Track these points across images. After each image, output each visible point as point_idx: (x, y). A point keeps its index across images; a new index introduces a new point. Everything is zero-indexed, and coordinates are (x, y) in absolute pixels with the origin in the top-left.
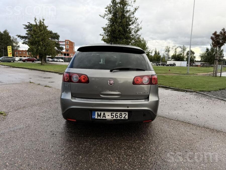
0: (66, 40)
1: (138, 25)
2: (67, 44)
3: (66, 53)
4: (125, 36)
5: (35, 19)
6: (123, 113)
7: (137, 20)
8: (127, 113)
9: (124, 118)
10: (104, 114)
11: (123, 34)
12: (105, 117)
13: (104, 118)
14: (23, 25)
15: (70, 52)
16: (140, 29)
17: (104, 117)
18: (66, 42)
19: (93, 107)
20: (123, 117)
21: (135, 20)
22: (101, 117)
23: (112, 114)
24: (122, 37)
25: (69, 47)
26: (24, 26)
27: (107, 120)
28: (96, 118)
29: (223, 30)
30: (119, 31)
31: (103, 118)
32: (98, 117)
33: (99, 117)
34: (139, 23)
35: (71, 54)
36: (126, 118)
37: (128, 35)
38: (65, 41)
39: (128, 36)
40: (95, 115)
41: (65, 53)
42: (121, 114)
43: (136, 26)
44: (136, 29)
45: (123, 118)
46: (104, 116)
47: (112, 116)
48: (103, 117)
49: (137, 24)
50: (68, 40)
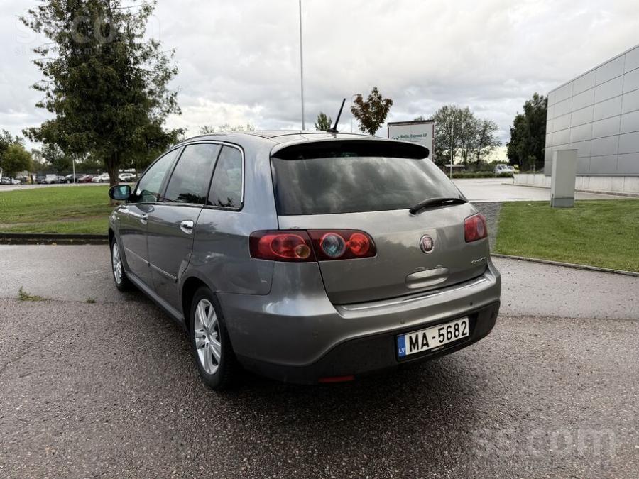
1: (165, 61)
4: (128, 94)
6: (459, 322)
7: (159, 48)
8: (467, 320)
9: (463, 334)
10: (425, 336)
11: (121, 90)
12: (427, 344)
13: (425, 348)
16: (172, 75)
17: (425, 345)
19: (403, 323)
20: (461, 333)
21: (153, 48)
22: (418, 349)
23: (441, 332)
24: (118, 97)
27: (432, 350)
28: (407, 354)
29: (375, 91)
30: (108, 78)
31: (422, 348)
32: (411, 350)
33: (414, 348)
34: (168, 57)
36: (466, 334)
37: (136, 93)
39: (137, 95)
40: (404, 346)
42: (457, 327)
43: (159, 64)
44: (161, 74)
45: (460, 337)
46: (425, 342)
47: (441, 338)
48: (423, 345)
49: (160, 59)
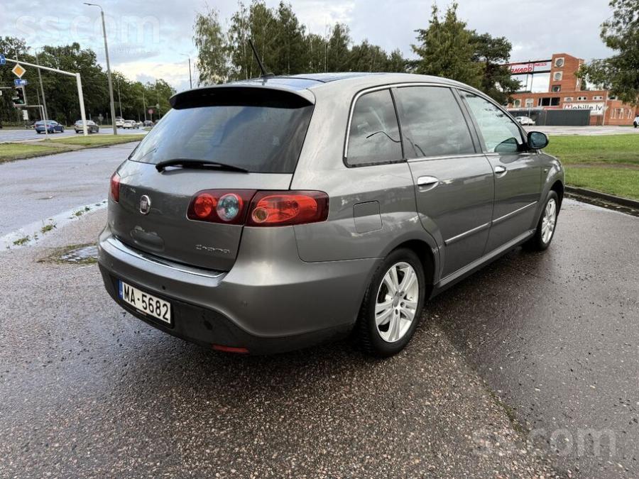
0: (555, 56)
2: (558, 68)
3: (551, 97)
5: (433, 10)
6: (161, 302)
8: (169, 305)
9: (164, 317)
13: (133, 304)
14: (415, 31)
15: (564, 92)
18: (557, 59)
20: (162, 313)
22: (129, 300)
23: (144, 298)
25: (563, 76)
26: (418, 34)
32: (125, 298)
35: (565, 99)
36: (167, 320)
38: (551, 59)
40: (122, 290)
41: (548, 96)
42: (158, 305)
45: (161, 318)
47: (145, 305)
50: (563, 55)
